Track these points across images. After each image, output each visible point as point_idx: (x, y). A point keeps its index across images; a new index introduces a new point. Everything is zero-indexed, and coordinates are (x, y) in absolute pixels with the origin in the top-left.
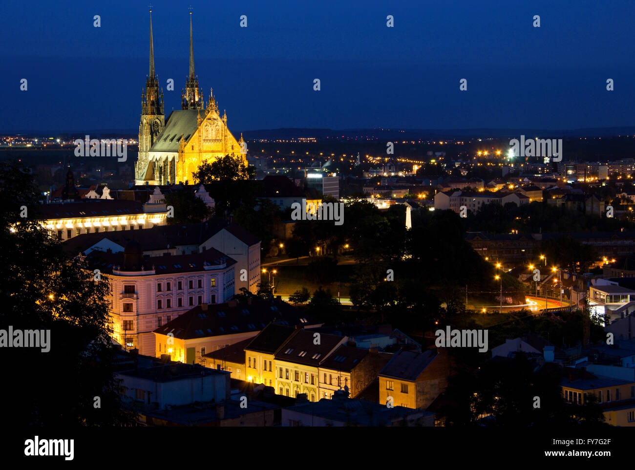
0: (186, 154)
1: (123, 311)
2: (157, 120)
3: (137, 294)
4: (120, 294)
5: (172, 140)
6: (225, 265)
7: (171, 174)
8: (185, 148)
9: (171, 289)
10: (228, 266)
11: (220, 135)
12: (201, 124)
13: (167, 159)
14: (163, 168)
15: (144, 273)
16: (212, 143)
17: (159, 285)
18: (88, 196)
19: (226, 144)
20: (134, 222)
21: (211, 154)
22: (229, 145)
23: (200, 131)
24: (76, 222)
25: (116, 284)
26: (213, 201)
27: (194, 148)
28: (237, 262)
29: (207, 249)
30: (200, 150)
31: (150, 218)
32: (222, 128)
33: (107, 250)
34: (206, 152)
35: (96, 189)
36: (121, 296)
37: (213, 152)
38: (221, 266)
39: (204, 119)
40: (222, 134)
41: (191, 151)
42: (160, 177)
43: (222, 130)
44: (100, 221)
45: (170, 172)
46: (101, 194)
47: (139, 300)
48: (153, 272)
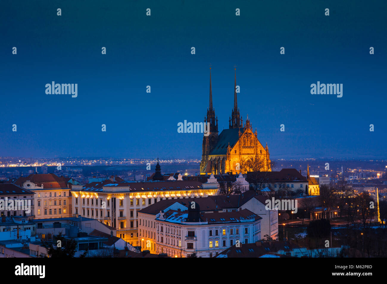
0: (231, 156)
1: (187, 248)
2: (214, 135)
3: (196, 237)
4: (185, 237)
5: (223, 147)
6: (254, 220)
7: (221, 168)
8: (231, 152)
9: (218, 235)
10: (256, 220)
11: (253, 144)
12: (241, 137)
13: (219, 158)
14: (217, 165)
15: (200, 223)
16: (248, 149)
17: (211, 232)
18: (169, 179)
19: (257, 150)
20: (196, 195)
21: (247, 156)
22: (259, 150)
23: (240, 141)
24: (160, 194)
25: (183, 230)
26: (248, 184)
27: (236, 152)
28: (262, 218)
29: (242, 209)
30: (240, 153)
31: (207, 192)
32: (254, 139)
33: (178, 209)
34: (244, 154)
35: (174, 176)
36: (186, 238)
37: (248, 154)
38: (252, 220)
39: (243, 134)
40: (254, 143)
41: (235, 154)
42: (215, 171)
43: (254, 141)
44: (175, 193)
45: (221, 167)
46: (177, 178)
47: (197, 241)
48: (207, 223)
